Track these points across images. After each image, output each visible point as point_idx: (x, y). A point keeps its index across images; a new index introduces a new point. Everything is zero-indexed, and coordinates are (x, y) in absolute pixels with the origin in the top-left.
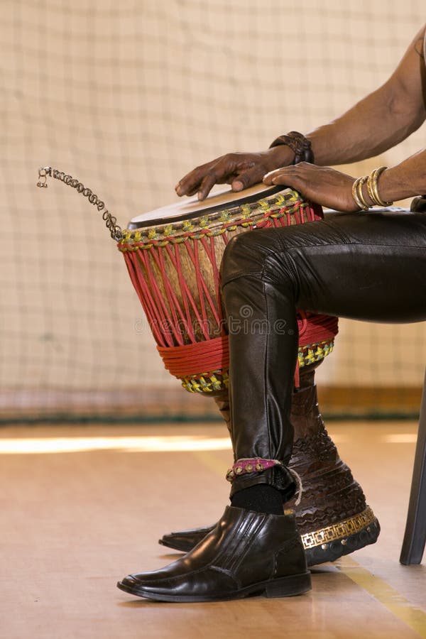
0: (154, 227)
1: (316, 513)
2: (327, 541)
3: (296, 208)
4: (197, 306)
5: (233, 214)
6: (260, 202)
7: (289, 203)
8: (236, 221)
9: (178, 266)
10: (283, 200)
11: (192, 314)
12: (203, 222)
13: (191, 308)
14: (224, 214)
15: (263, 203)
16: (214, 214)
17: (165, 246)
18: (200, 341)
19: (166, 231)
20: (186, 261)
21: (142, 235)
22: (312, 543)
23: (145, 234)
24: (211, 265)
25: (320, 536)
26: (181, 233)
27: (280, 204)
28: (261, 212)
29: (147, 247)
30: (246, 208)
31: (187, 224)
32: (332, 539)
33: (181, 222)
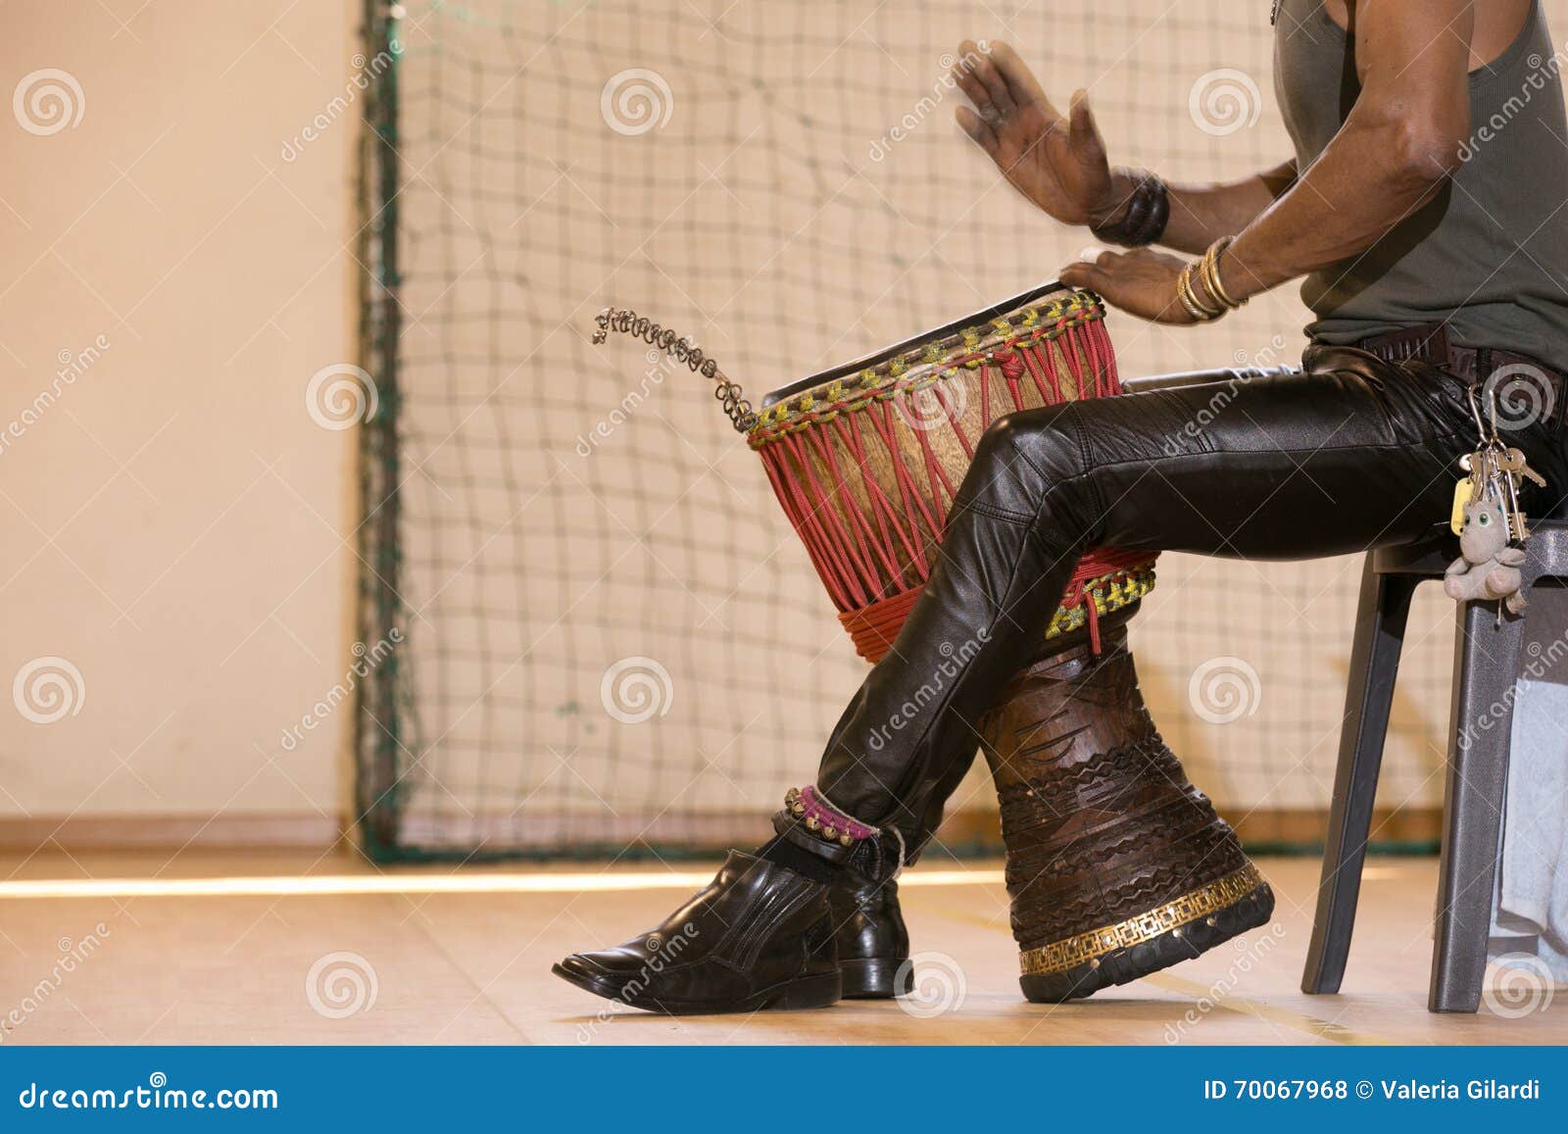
0: (808, 391)
1: (1156, 874)
2: (1181, 922)
3: (1060, 328)
4: (901, 523)
5: (949, 347)
6: (993, 322)
7: (1047, 322)
8: (955, 359)
9: (858, 454)
10: (1035, 315)
11: (896, 539)
12: (896, 367)
13: (892, 529)
14: (933, 349)
15: (1002, 323)
16: (914, 352)
17: (832, 421)
18: (914, 586)
19: (832, 392)
20: (872, 442)
21: (791, 407)
22: (1155, 928)
23: (796, 407)
24: (918, 445)
25: (1167, 916)
26: (860, 393)
27: (1031, 323)
28: (999, 339)
29: (800, 427)
30: (970, 335)
31: (868, 375)
32: (1190, 918)
33: (857, 374)
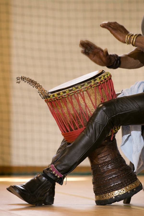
0: (56, 93)
1: (121, 183)
4: (79, 116)
5: (88, 83)
6: (96, 78)
8: (90, 85)
9: (72, 103)
10: (103, 77)
11: (78, 119)
12: (79, 87)
13: (77, 117)
14: (86, 83)
16: (82, 84)
18: (81, 128)
19: (67, 92)
20: (74, 101)
21: (57, 95)
22: (123, 192)
23: (59, 94)
24: (83, 101)
25: (127, 189)
26: (66, 94)
27: (102, 79)
28: (97, 82)
29: (60, 98)
30: (92, 81)
31: (74, 88)
32: (131, 189)
33: (72, 88)
